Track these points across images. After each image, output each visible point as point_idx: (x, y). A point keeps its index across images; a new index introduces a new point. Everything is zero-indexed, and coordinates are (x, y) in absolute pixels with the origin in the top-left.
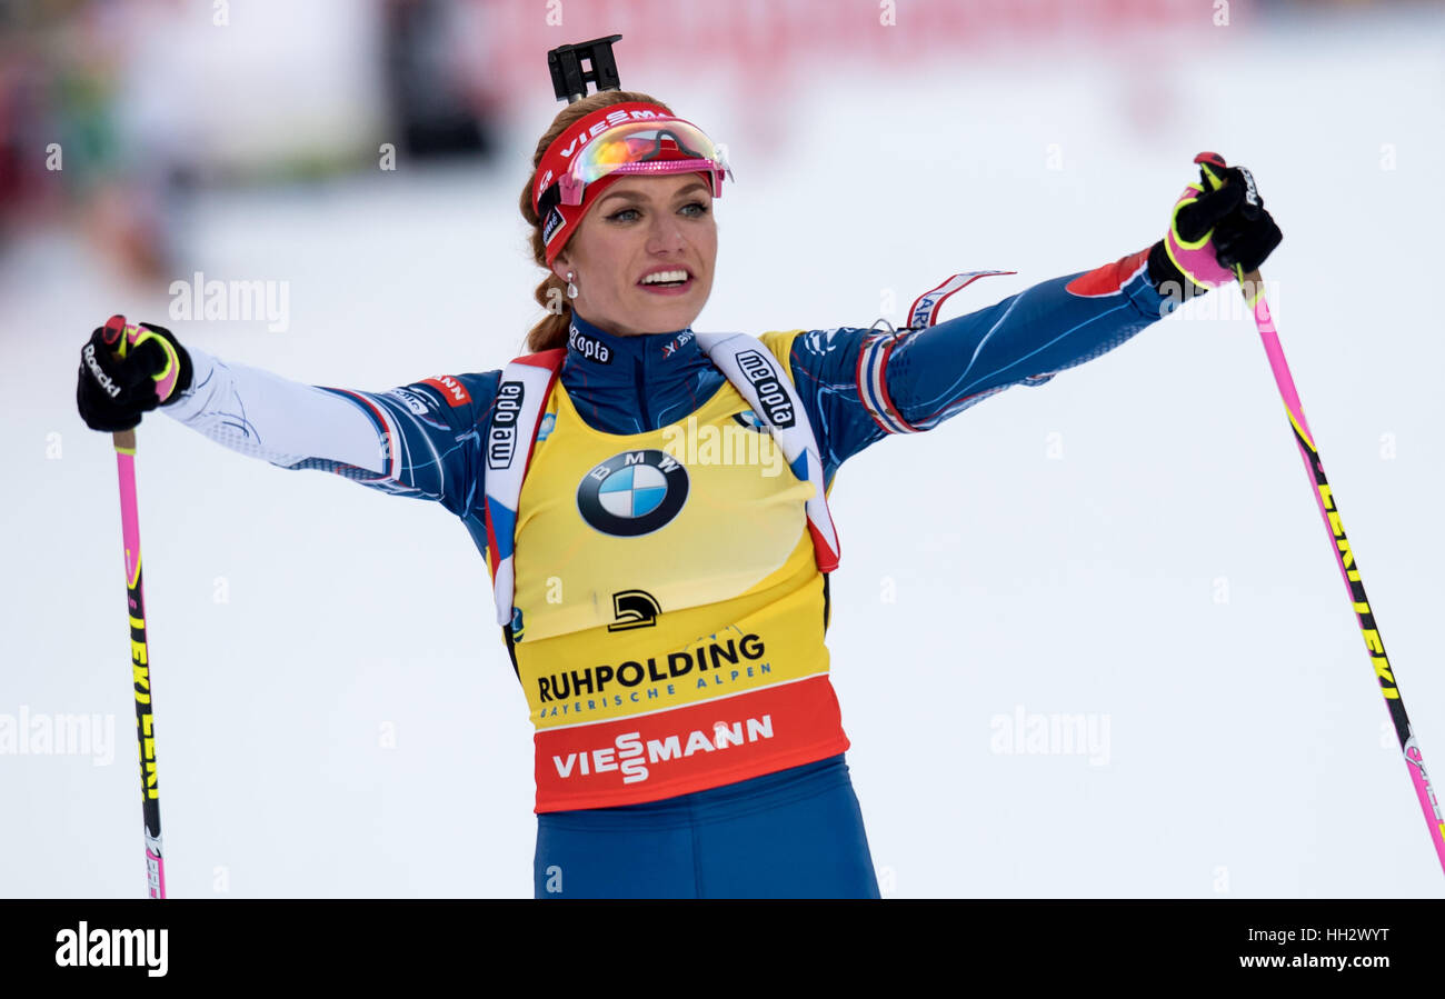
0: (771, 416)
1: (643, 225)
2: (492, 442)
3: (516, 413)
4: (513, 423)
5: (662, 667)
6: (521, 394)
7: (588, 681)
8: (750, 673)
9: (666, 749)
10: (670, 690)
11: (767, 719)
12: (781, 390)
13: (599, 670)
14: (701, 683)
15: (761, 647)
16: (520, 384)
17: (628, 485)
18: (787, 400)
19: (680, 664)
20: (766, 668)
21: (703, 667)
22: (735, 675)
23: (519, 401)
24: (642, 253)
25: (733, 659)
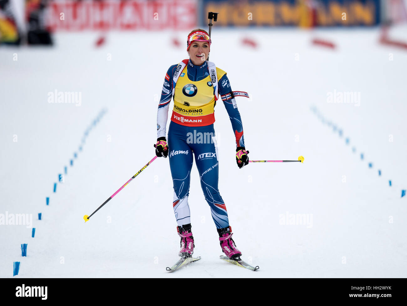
0: (212, 80)
1: (198, 48)
2: (175, 73)
3: (179, 70)
4: (178, 72)
5: (188, 111)
6: (181, 67)
7: (179, 109)
8: (199, 114)
9: (187, 121)
10: (188, 114)
11: (201, 120)
12: (215, 77)
13: (181, 109)
14: (192, 114)
15: (202, 111)
16: (181, 66)
17: (189, 89)
18: (215, 79)
19: (190, 111)
20: (202, 114)
21: (193, 112)
22: (197, 114)
23: (180, 68)
24: (197, 52)
25: (197, 112)
